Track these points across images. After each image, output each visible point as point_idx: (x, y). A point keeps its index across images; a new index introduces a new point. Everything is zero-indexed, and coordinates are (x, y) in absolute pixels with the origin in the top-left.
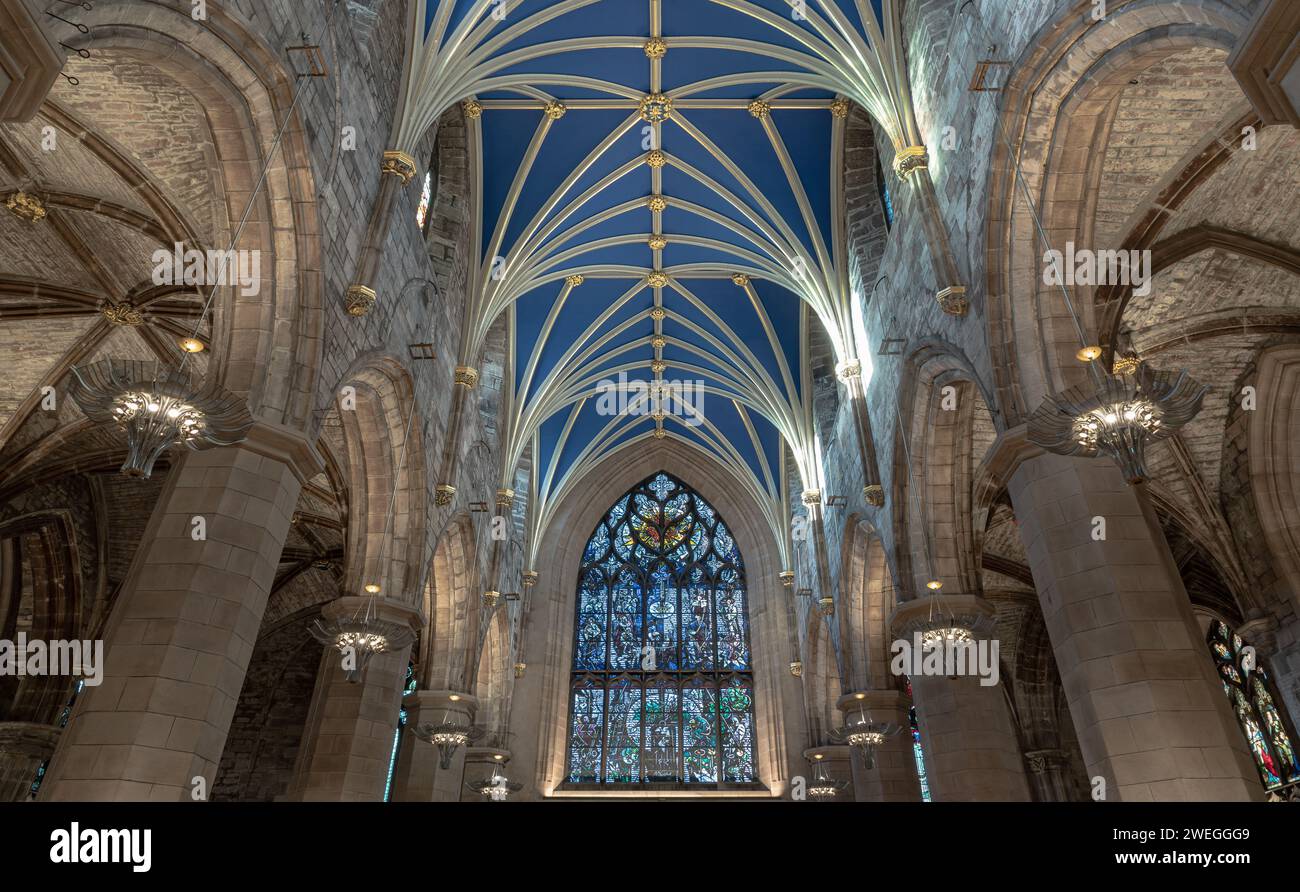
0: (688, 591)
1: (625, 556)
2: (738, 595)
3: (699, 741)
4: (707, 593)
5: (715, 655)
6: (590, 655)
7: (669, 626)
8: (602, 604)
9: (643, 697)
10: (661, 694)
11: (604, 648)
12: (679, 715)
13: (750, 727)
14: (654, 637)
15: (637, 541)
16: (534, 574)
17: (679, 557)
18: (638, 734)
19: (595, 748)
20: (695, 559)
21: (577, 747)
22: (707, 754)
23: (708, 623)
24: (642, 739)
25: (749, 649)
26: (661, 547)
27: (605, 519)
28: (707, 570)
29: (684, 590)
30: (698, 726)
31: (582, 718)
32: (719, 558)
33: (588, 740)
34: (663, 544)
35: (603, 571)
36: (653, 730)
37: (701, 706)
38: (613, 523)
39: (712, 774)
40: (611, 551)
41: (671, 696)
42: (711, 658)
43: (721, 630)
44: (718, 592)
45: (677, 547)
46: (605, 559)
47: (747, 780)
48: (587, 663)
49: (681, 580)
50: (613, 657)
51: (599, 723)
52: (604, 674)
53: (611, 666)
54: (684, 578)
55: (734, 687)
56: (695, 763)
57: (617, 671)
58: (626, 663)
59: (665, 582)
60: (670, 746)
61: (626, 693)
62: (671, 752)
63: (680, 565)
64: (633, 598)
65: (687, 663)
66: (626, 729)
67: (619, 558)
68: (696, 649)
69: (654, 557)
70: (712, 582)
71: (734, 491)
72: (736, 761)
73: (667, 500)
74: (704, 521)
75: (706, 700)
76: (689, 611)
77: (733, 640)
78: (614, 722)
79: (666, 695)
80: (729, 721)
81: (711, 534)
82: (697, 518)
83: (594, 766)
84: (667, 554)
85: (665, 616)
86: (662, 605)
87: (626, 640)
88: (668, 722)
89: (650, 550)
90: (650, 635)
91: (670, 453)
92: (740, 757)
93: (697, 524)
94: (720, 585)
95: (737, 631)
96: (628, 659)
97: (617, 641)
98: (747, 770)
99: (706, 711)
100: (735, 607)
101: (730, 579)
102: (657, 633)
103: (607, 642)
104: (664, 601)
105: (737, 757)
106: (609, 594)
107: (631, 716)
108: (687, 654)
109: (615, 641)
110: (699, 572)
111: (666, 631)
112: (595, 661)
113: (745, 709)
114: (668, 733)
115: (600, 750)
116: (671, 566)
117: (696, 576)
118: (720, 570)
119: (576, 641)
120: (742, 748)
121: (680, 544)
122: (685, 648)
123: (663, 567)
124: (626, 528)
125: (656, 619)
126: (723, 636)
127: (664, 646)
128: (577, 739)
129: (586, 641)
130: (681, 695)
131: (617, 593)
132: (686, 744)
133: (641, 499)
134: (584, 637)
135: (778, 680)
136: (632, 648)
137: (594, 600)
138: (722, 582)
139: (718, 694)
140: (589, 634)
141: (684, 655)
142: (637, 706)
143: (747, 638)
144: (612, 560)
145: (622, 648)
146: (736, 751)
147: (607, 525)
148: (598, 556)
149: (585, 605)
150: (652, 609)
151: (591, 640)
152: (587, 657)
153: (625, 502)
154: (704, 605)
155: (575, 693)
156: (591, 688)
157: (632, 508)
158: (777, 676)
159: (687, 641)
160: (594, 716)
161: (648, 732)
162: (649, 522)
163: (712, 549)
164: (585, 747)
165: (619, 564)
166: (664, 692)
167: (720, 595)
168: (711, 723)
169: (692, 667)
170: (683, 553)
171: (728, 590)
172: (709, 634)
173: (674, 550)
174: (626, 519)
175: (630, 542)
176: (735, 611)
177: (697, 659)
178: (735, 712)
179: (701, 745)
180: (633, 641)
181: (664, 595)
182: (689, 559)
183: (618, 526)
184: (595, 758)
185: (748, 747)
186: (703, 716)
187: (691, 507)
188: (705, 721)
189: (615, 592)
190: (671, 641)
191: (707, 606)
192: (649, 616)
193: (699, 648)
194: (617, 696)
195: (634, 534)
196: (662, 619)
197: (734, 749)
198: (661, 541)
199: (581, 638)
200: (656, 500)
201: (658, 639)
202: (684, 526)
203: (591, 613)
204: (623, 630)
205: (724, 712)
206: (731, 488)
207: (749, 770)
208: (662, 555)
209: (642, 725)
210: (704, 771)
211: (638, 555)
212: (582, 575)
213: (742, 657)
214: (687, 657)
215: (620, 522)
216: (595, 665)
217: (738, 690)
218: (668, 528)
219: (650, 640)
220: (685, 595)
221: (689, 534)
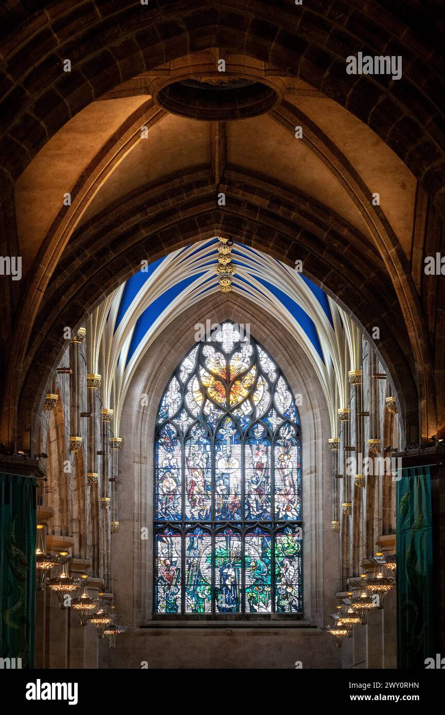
0: (251, 446)
1: (196, 412)
2: (294, 450)
3: (257, 580)
4: (267, 449)
5: (273, 507)
6: (169, 507)
7: (234, 481)
8: (177, 461)
9: (213, 543)
10: (228, 541)
11: (180, 500)
12: (242, 560)
13: (298, 569)
14: (221, 490)
15: (206, 397)
16: (119, 440)
17: (243, 414)
18: (210, 574)
19: (176, 585)
20: (257, 416)
21: (162, 585)
22: (263, 590)
23: (267, 478)
24: (213, 579)
25: (301, 502)
26: (228, 402)
27: (176, 372)
28: (267, 426)
29: (247, 446)
30: (257, 567)
31: (165, 561)
32: (279, 415)
33: (171, 579)
34: (228, 400)
35: (177, 427)
36: (221, 571)
37: (260, 551)
38: (184, 377)
39: (267, 606)
40: (183, 407)
41: (236, 543)
42: (269, 510)
43: (278, 484)
44: (277, 447)
45: (242, 403)
46: (177, 416)
47: (294, 611)
48: (165, 514)
49: (245, 437)
50: (187, 510)
51: (179, 565)
52: (181, 524)
53: (186, 516)
54: (247, 435)
55: (287, 535)
56: (254, 597)
57: (191, 521)
58: (199, 514)
59: (231, 438)
60: (234, 585)
61: (199, 541)
62: (235, 588)
63: (244, 421)
64: (203, 454)
65: (249, 514)
66: (199, 570)
67: (190, 415)
68: (257, 502)
69: (221, 413)
70: (271, 438)
71: (294, 353)
72: (287, 596)
73: (233, 352)
74: (266, 376)
75: (264, 547)
76: (251, 466)
77: (287, 494)
78: (190, 565)
79: (232, 542)
80: (282, 564)
81: (272, 389)
82: (260, 372)
83: (175, 600)
84: (232, 411)
85: (231, 471)
86: (228, 461)
87: (199, 494)
88: (233, 565)
89: (218, 407)
90: (218, 489)
91: (236, 307)
92: (290, 593)
93: (260, 379)
94: (279, 441)
95: (292, 486)
96: (201, 510)
97: (191, 495)
98: (294, 603)
99: (263, 556)
100: (291, 463)
101: (287, 434)
102: (224, 487)
103: (183, 496)
104: (230, 457)
105: (287, 592)
106: (183, 450)
107: (203, 559)
108: (249, 506)
109: (189, 495)
110: (261, 428)
111: (231, 486)
112: (173, 512)
113: (295, 554)
114: (233, 574)
115: (180, 587)
116: (236, 422)
117: (258, 432)
118: (279, 427)
119: (155, 495)
120: (291, 586)
121: (245, 400)
122: (248, 501)
123: (229, 423)
124: (196, 382)
125: (223, 474)
126: (280, 490)
127: (230, 499)
128: (162, 578)
129: (164, 495)
130: (244, 542)
131: (190, 449)
132: (248, 582)
133: (208, 351)
134: (162, 490)
135: (321, 534)
136: (203, 501)
137: (170, 456)
138: (280, 438)
139: (274, 541)
140: (167, 488)
141: (246, 507)
142: (209, 551)
143: (300, 493)
144: (184, 416)
145: (194, 501)
146: (287, 588)
147: (178, 380)
148: (171, 413)
149: (162, 462)
150: (221, 465)
151: (169, 493)
152: (166, 509)
153: (194, 354)
154: (264, 460)
155: (158, 540)
156: (170, 536)
157: (201, 360)
158: (321, 530)
159: (249, 495)
160: (174, 559)
161: (218, 573)
162: (217, 377)
163: (272, 406)
164: (168, 585)
165: (191, 421)
166: (230, 540)
167: (279, 451)
168: (267, 565)
169: (253, 517)
170: (246, 409)
171: (286, 446)
172: (268, 489)
173: (238, 406)
174: (196, 372)
175: (199, 397)
176: (291, 466)
177: (258, 510)
178: (287, 557)
179: (259, 583)
180: (205, 494)
181: (231, 451)
182: (252, 415)
183: (188, 380)
184: (176, 594)
185: (296, 585)
186: (262, 560)
187: (255, 360)
188: (262, 564)
189: (187, 448)
190: (236, 495)
191: (267, 462)
192: (217, 471)
193: (260, 501)
194: (193, 543)
195: (203, 389)
196: (228, 474)
197: (285, 587)
198: (227, 396)
199: (160, 492)
200: (223, 352)
201: (225, 493)
202: (249, 380)
203: (168, 469)
204: (195, 484)
205: (278, 557)
206: (291, 348)
207: (296, 603)
208: (228, 410)
209: (213, 566)
210: (261, 604)
211: (207, 411)
212: (158, 432)
213: (295, 509)
214: (249, 509)
215: (190, 376)
216: (173, 515)
217: (290, 538)
218: (233, 383)
219: (218, 494)
220: (248, 450)
221: (253, 389)
